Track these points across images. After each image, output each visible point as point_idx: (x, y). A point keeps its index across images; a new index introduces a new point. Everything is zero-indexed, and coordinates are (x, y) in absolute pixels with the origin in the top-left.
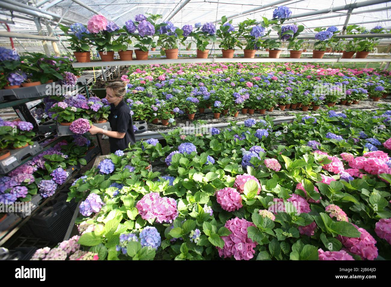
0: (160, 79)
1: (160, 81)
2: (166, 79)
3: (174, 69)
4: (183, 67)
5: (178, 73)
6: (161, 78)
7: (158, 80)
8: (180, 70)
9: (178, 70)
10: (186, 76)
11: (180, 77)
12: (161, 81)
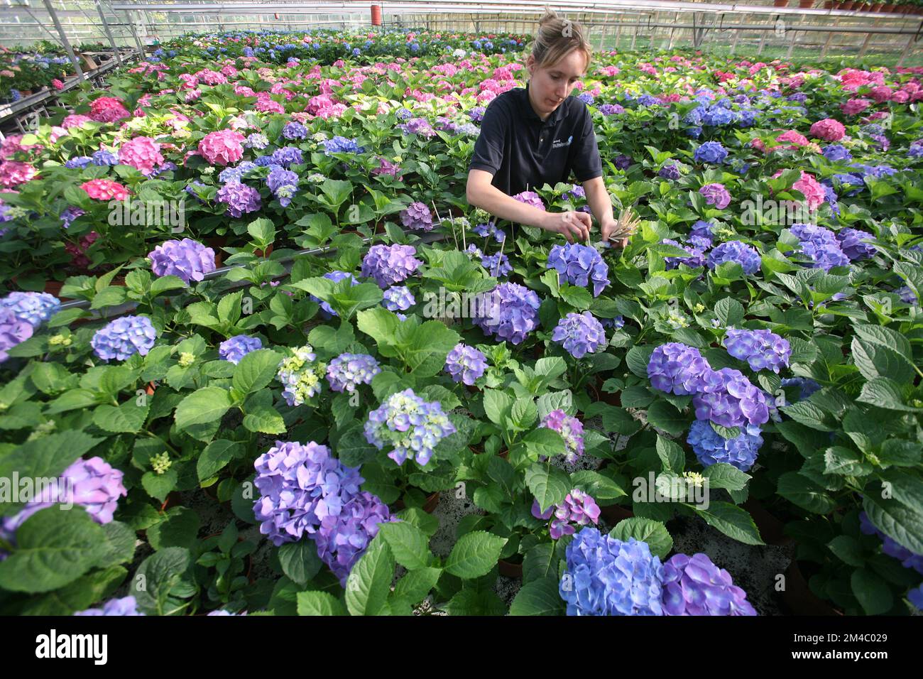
0: (212, 158)
1: (210, 170)
2: (249, 153)
3: (293, 91)
4: (331, 82)
5: (312, 111)
6: (216, 149)
7: (202, 160)
8: (319, 93)
9: (312, 94)
10: (356, 122)
11: (328, 128)
12: (219, 169)
